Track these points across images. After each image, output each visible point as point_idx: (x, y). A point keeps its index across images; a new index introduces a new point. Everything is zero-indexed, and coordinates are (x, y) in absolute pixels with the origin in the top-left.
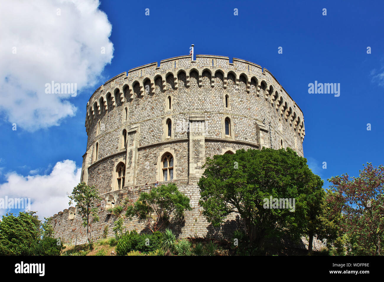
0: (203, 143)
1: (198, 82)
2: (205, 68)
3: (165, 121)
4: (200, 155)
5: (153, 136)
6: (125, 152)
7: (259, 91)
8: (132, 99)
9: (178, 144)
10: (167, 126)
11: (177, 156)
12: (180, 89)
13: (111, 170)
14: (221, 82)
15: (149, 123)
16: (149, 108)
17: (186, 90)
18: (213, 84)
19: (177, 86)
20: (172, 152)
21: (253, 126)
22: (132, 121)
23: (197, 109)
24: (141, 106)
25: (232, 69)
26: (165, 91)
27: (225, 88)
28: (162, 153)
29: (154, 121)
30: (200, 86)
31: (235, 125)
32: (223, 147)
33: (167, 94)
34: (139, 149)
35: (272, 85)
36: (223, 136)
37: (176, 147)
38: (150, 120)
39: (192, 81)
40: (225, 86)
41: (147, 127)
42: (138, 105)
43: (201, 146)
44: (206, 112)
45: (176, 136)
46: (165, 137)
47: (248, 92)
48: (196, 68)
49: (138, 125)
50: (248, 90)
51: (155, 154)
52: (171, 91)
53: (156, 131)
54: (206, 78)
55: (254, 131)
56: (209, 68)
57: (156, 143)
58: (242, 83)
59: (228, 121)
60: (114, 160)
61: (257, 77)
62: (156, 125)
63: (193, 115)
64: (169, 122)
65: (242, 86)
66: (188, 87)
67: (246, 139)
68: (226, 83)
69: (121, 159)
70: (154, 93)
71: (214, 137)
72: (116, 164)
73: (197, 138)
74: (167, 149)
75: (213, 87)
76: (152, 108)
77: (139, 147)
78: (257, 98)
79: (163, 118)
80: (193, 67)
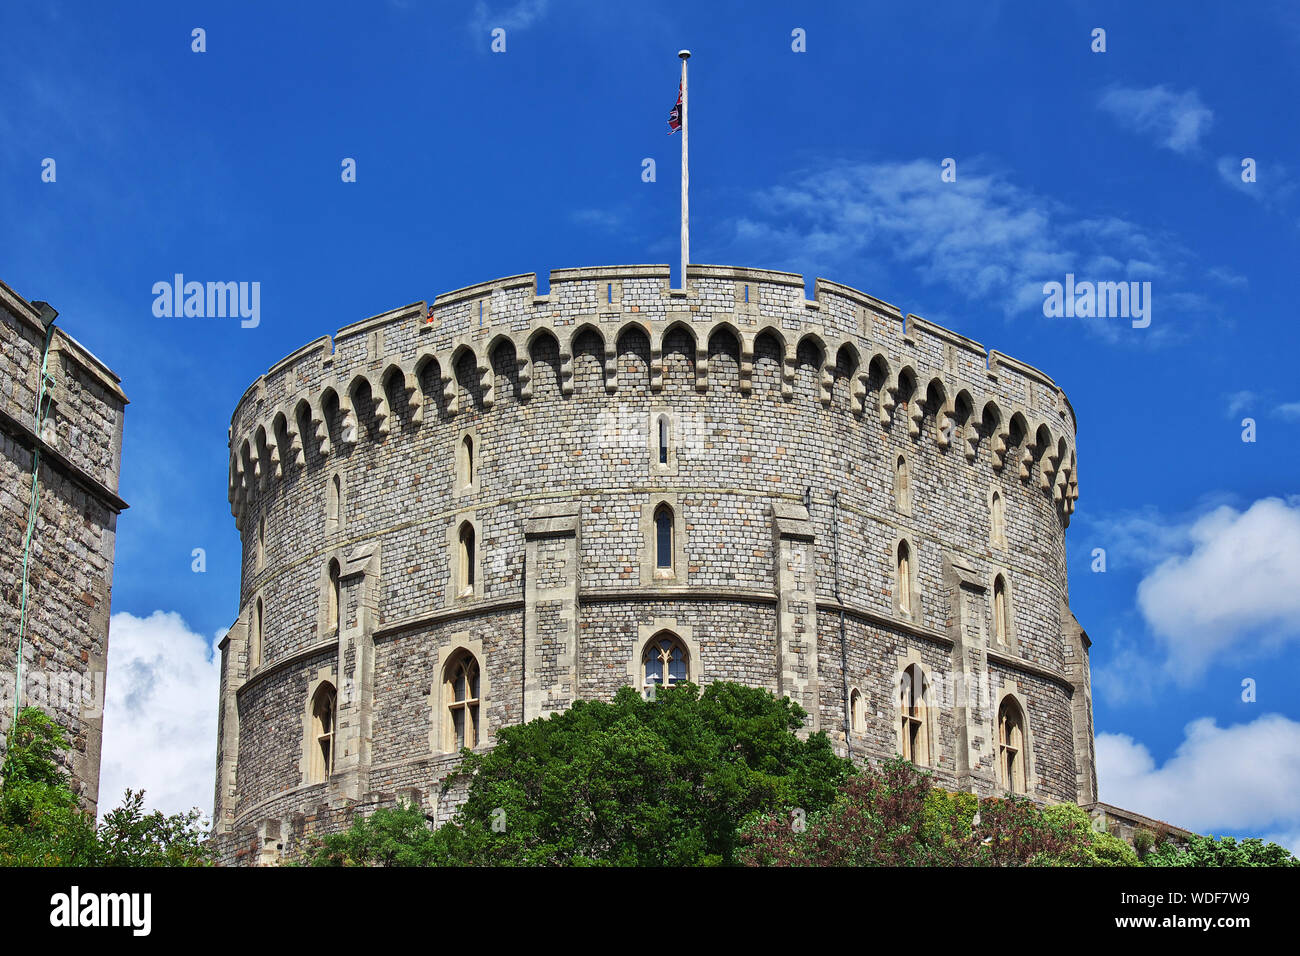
0: (569, 614)
1: (561, 377)
2: (579, 322)
3: (453, 532)
4: (560, 658)
5: (421, 587)
6: (335, 648)
7: (790, 380)
8: (352, 445)
9: (494, 618)
10: (463, 548)
11: (489, 662)
12: (502, 409)
13: (300, 710)
14: (642, 366)
15: (405, 538)
16: (405, 481)
17: (522, 412)
18: (611, 382)
19: (489, 397)
20: (475, 647)
21: (759, 520)
22: (357, 527)
23: (557, 483)
24: (382, 471)
25: (680, 312)
26: (454, 414)
27: (656, 390)
28: (445, 652)
29: (423, 532)
30: (567, 395)
31: (690, 527)
32: (644, 618)
33: (457, 429)
34: (379, 638)
35: (855, 342)
36: (648, 575)
37: (488, 630)
38: (408, 525)
39: (537, 375)
40: (657, 381)
41: (401, 553)
42: (373, 466)
43: (562, 626)
44: (587, 491)
45: (488, 589)
46: (459, 591)
47: (746, 393)
48: (548, 324)
49: (375, 544)
50: (746, 384)
51: (426, 654)
52: (472, 417)
53: (429, 570)
54: (589, 358)
55: (765, 541)
56: (594, 321)
57: (428, 615)
58: (725, 357)
59: (664, 516)
60: (305, 673)
61: (783, 329)
62: (428, 545)
63: (541, 510)
64: (467, 534)
65: (720, 373)
66: (524, 400)
67: (730, 576)
68: (658, 372)
69: (325, 673)
70: (418, 425)
71: (614, 584)
72: (313, 687)
73: (551, 596)
74: (460, 638)
75: (611, 391)
76: (416, 483)
77: (377, 628)
78: (784, 407)
79: (448, 521)
80: (539, 324)
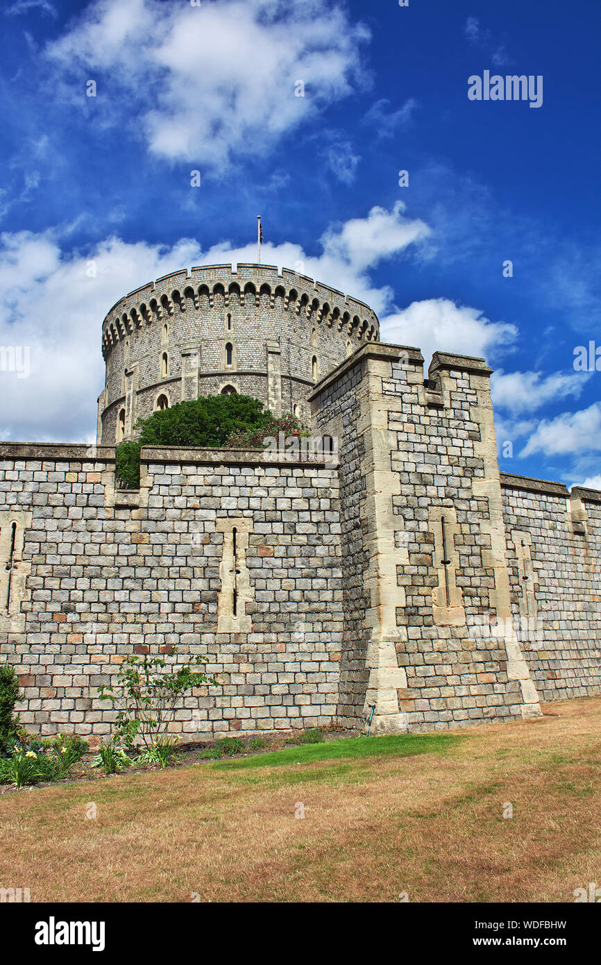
0: (196, 381)
1: (195, 302)
2: (201, 284)
3: (161, 356)
4: (192, 395)
5: (151, 376)
6: (125, 397)
7: (273, 301)
8: (132, 331)
9: (173, 384)
10: (164, 361)
11: (171, 398)
12: (176, 315)
13: (116, 419)
14: (222, 298)
15: (146, 360)
16: (147, 341)
17: (182, 315)
18: (212, 303)
19: (172, 311)
20: (167, 394)
21: (262, 348)
22: (133, 358)
23: (193, 338)
24: (140, 339)
25: (235, 279)
26: (162, 318)
27: (227, 305)
28: (157, 396)
29: (152, 357)
30: (197, 308)
31: (238, 350)
32: (221, 381)
33: (162, 322)
34: (138, 393)
35: (296, 289)
36: (223, 366)
37: (171, 388)
38: (148, 355)
39: (188, 302)
40: (227, 302)
41: (145, 365)
42: (138, 337)
43: (193, 384)
44: (203, 340)
45: (171, 374)
46: (164, 375)
47: (258, 305)
48: (190, 285)
49: (138, 362)
50: (258, 302)
51: (152, 397)
52: (167, 318)
53: (153, 369)
54: (204, 296)
55: (264, 354)
56: (206, 283)
57: (154, 383)
58: (250, 294)
59: (229, 347)
60: (117, 407)
61: (270, 284)
62: (153, 361)
63: (188, 347)
64: (165, 356)
65: (249, 299)
66: (183, 311)
67: (251, 367)
68: (227, 299)
69: (122, 406)
70: (151, 322)
71: (212, 370)
72: (119, 411)
73: (190, 375)
74: (162, 391)
75: (212, 306)
76: (150, 341)
77: (138, 390)
78: (271, 310)
79: (159, 353)
80: (188, 285)
